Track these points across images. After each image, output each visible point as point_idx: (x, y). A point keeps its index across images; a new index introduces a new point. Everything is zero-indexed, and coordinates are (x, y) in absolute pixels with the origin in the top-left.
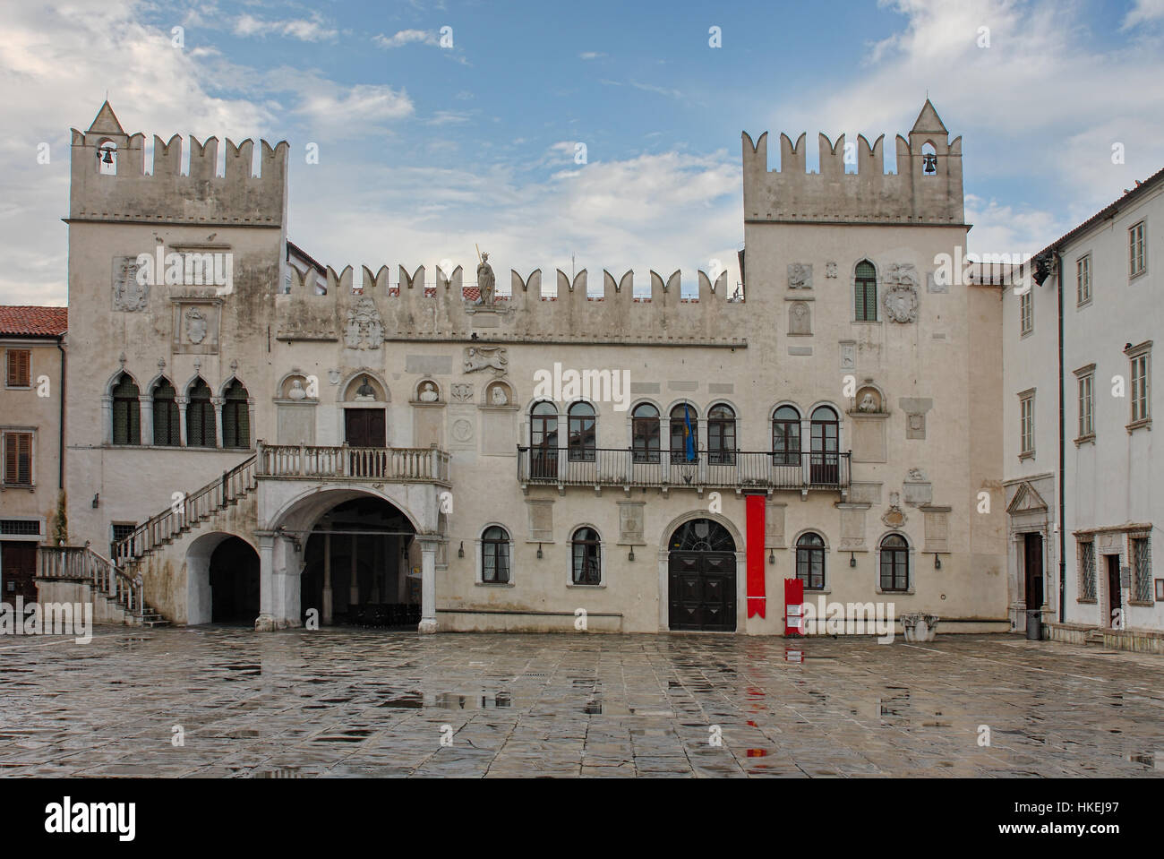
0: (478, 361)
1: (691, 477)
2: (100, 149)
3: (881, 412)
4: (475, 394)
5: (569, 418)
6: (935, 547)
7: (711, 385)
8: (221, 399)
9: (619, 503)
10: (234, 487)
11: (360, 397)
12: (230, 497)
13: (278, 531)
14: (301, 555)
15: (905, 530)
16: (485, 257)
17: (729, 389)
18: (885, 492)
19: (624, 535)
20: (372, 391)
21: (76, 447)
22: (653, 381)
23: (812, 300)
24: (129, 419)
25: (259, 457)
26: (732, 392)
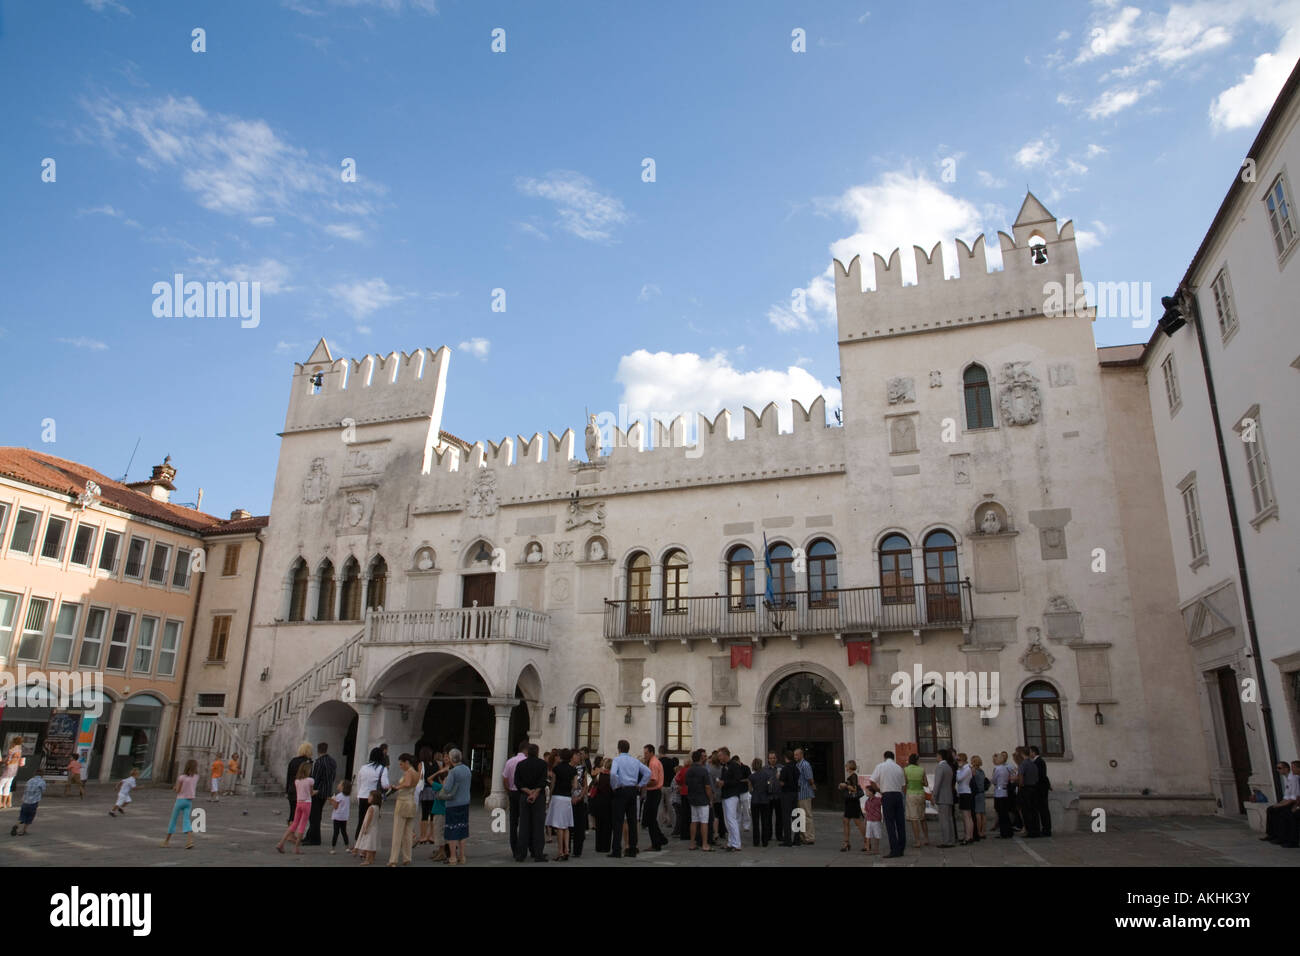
0: (578, 517)
1: (781, 623)
2: (313, 376)
4: (574, 551)
5: (665, 568)
6: (1096, 696)
8: (367, 575)
9: (711, 658)
10: (352, 656)
11: (476, 563)
12: (348, 665)
15: (1053, 675)
17: (827, 521)
18: (1021, 626)
19: (716, 695)
20: (486, 557)
21: (259, 626)
24: (303, 599)
26: (829, 523)
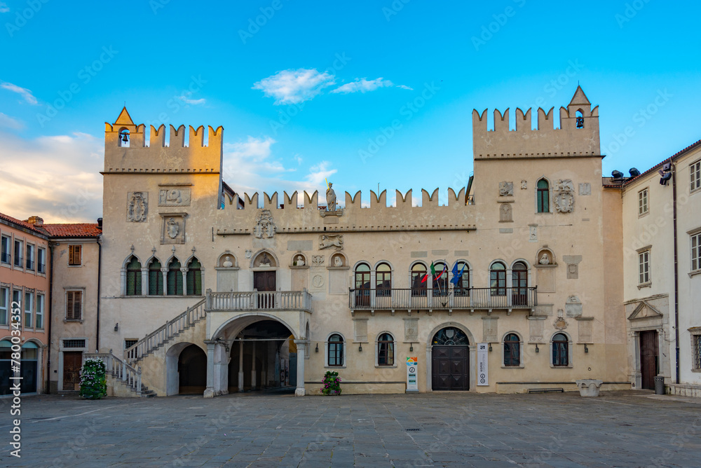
0: (327, 242)
1: (445, 303)
2: (121, 134)
3: (552, 264)
4: (325, 261)
5: (377, 272)
6: (585, 340)
7: (455, 251)
8: (186, 269)
9: (404, 319)
10: (193, 316)
11: (262, 265)
12: (191, 323)
13: (217, 340)
14: (229, 353)
15: (567, 331)
16: (331, 185)
17: (466, 253)
18: (555, 309)
19: (407, 337)
20: (268, 262)
21: (106, 298)
22: (424, 251)
23: (513, 202)
24: (136, 281)
25: (207, 300)
26: (467, 255)
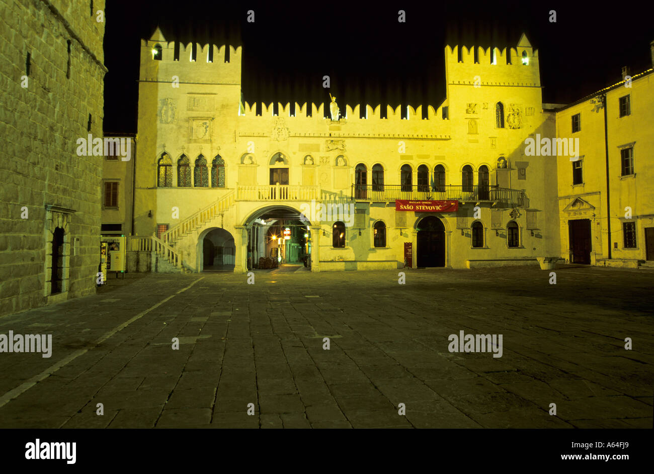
0: (332, 146)
4: (330, 161)
5: (373, 172)
6: (531, 227)
7: (435, 156)
8: (211, 165)
11: (277, 162)
12: (221, 210)
15: (518, 220)
19: (397, 225)
20: (283, 160)
21: (140, 188)
22: (410, 155)
23: (478, 119)
24: (166, 175)
26: (444, 159)
